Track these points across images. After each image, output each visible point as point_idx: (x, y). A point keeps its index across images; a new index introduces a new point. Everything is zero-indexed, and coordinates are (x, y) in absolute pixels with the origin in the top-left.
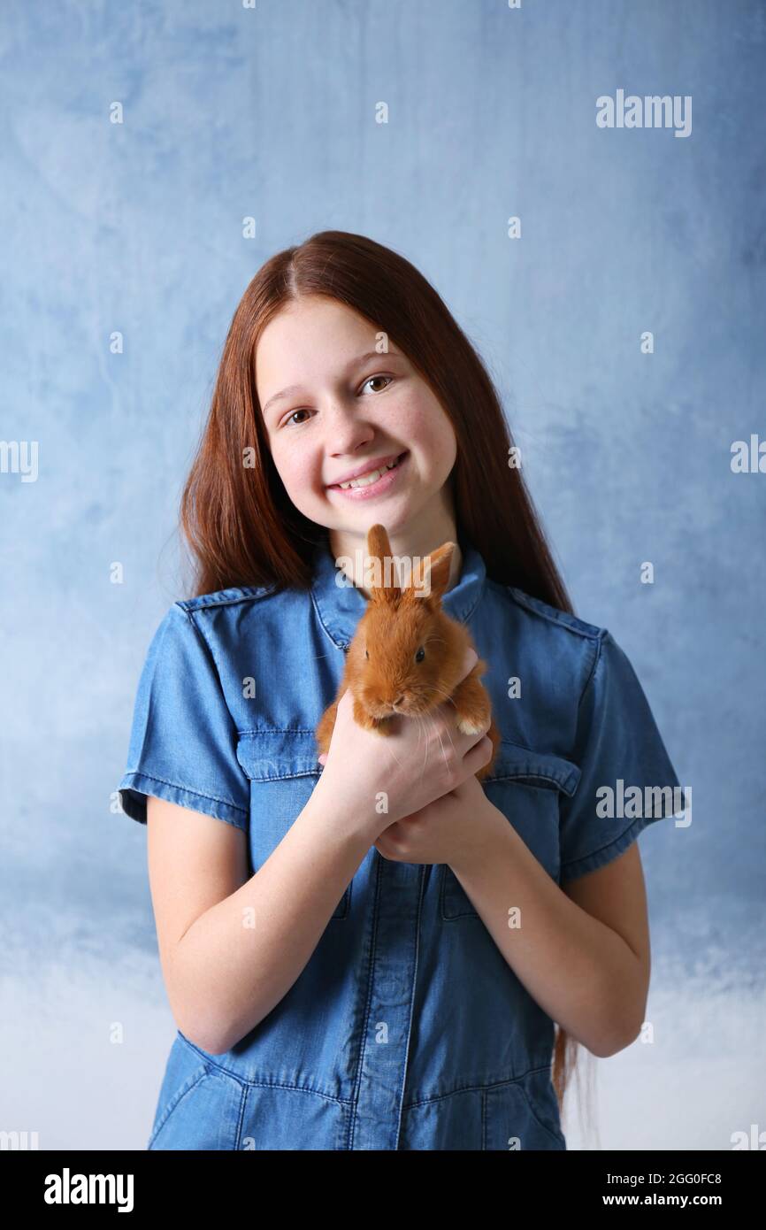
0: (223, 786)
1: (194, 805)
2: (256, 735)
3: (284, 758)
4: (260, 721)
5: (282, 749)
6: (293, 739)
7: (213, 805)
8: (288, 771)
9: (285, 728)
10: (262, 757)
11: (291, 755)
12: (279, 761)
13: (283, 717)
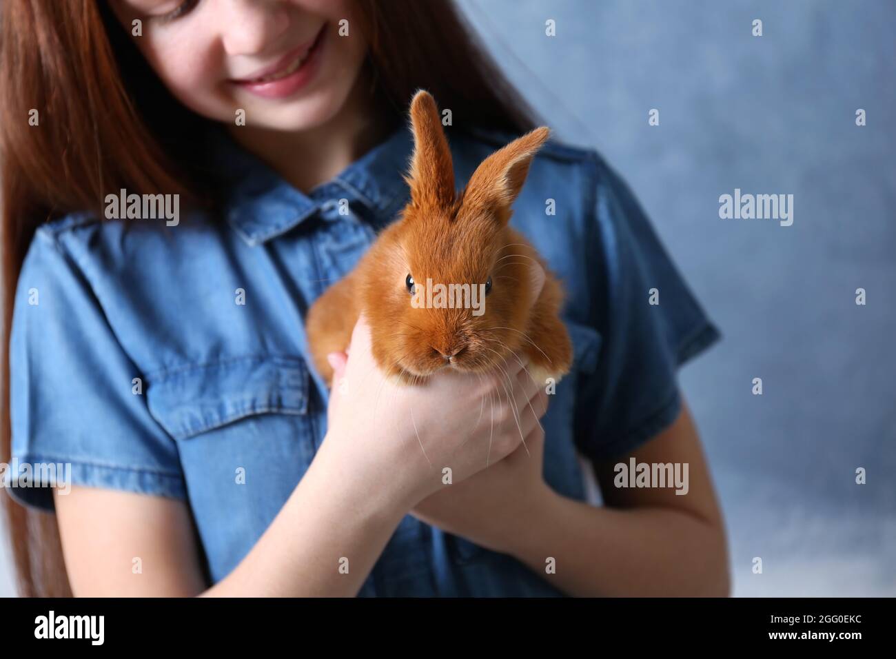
0: (140, 450)
1: (108, 480)
2: (166, 378)
3: (208, 400)
4: (169, 356)
5: (203, 390)
6: (216, 372)
7: (133, 477)
8: (216, 416)
9: (203, 360)
10: (180, 404)
11: (216, 395)
12: (202, 406)
13: (198, 346)
